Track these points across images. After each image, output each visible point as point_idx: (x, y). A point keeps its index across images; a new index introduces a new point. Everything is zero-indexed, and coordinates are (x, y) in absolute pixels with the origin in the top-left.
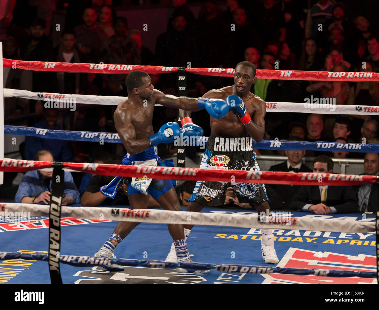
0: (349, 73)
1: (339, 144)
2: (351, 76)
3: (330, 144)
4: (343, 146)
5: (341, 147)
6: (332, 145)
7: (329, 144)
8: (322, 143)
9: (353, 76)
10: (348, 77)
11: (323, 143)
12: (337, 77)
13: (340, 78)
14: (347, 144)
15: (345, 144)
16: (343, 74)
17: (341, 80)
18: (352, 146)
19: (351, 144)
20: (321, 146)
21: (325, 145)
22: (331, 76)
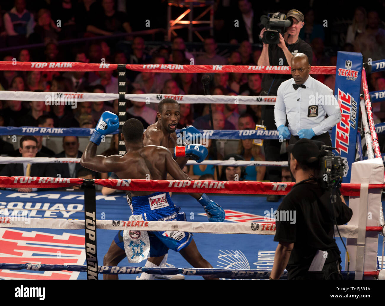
0: (51, 63)
1: (42, 129)
2: (53, 67)
3: (35, 128)
4: (46, 130)
5: (44, 132)
6: (36, 130)
7: (33, 129)
8: (26, 128)
9: (55, 66)
10: (50, 67)
11: (28, 128)
12: (39, 67)
13: (43, 68)
14: (50, 128)
15: (47, 129)
16: (45, 65)
17: (43, 70)
18: (55, 131)
19: (54, 129)
20: (26, 130)
21: (30, 130)
22: (35, 66)
